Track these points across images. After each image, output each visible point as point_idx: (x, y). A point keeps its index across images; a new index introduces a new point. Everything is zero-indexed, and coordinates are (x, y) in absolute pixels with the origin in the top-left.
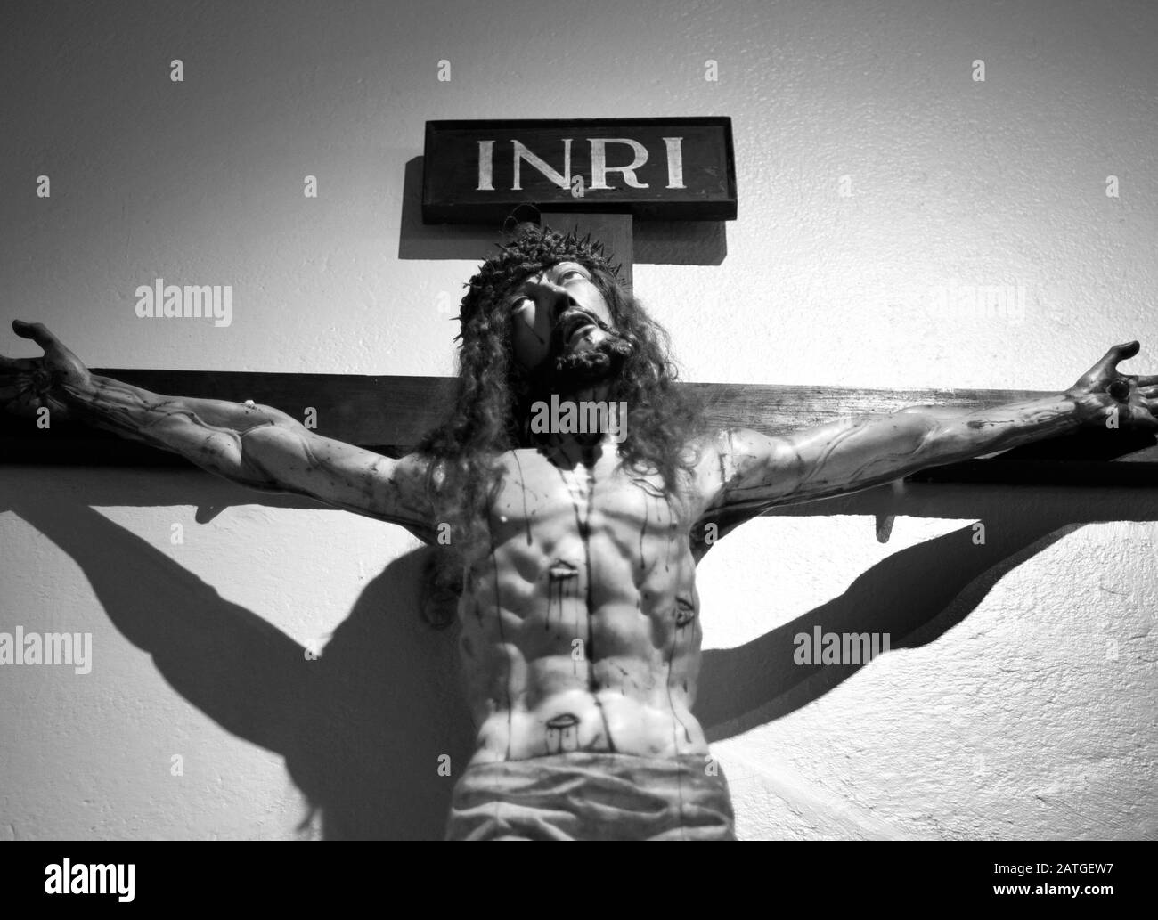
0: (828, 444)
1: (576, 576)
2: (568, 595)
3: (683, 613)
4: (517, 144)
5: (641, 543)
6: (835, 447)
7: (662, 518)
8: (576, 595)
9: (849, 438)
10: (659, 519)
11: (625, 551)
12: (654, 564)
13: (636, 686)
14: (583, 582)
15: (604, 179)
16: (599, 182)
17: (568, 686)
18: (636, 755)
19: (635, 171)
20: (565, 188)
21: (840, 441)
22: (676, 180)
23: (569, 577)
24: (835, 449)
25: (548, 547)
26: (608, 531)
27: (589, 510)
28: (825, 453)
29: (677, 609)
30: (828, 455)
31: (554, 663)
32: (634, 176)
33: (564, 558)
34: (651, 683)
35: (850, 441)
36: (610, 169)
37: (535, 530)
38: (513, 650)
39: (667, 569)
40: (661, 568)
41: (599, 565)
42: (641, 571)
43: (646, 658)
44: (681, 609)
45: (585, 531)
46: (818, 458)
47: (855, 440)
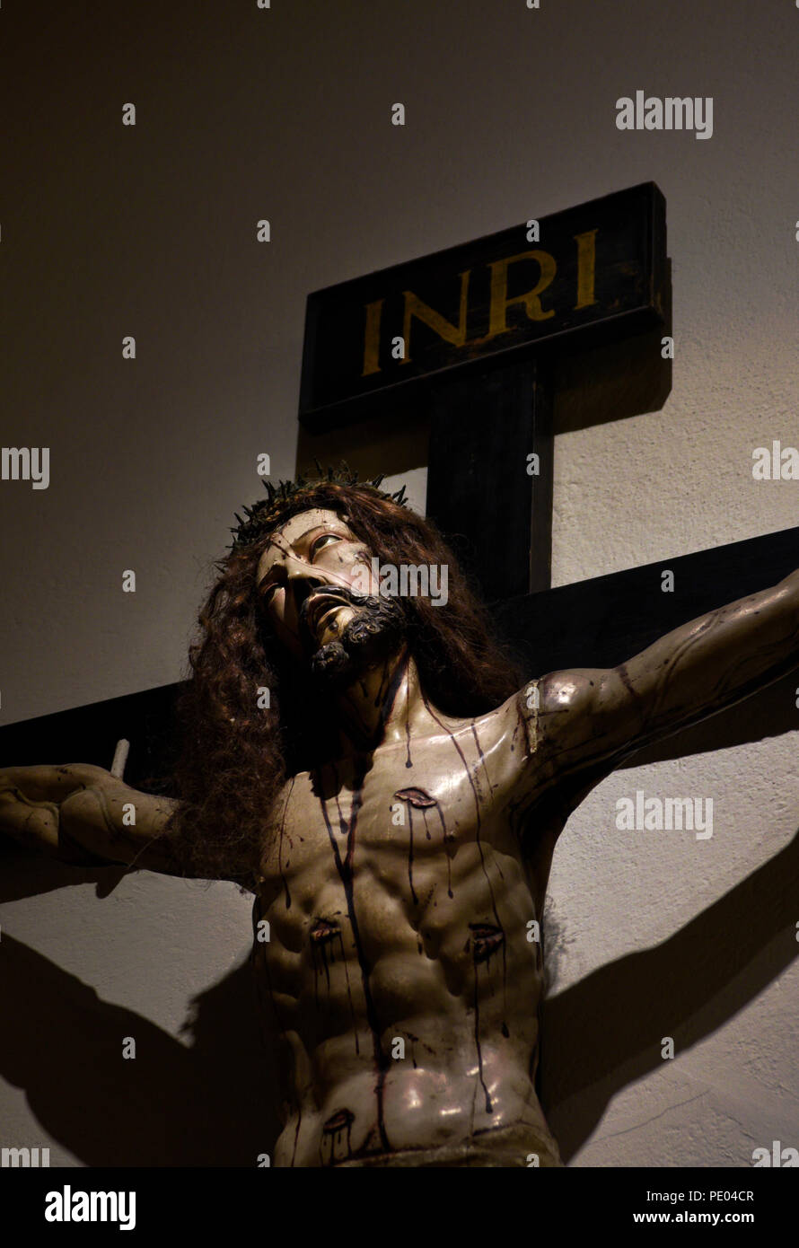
0: (666, 662)
1: (339, 934)
2: (333, 960)
3: (483, 942)
4: (409, 296)
5: (410, 873)
6: (675, 664)
7: (432, 835)
8: (344, 957)
9: (690, 649)
10: (428, 836)
11: (392, 887)
12: (431, 894)
13: (430, 1050)
14: (349, 937)
15: (504, 318)
16: (498, 326)
17: (353, 1072)
18: (419, 1148)
19: (540, 296)
20: (458, 345)
21: (681, 655)
22: (586, 296)
23: (331, 936)
24: (678, 664)
25: (309, 904)
26: (370, 866)
27: (351, 844)
28: (664, 675)
29: (472, 939)
30: (668, 678)
31: (334, 1046)
32: (537, 303)
33: (324, 914)
34: (452, 1043)
35: (692, 652)
36: (511, 302)
37: (292, 886)
38: (294, 1037)
39: (451, 895)
40: (442, 896)
41: (364, 914)
42: (416, 907)
43: (442, 1010)
44: (477, 937)
45: (345, 874)
46: (656, 684)
47: (701, 647)
